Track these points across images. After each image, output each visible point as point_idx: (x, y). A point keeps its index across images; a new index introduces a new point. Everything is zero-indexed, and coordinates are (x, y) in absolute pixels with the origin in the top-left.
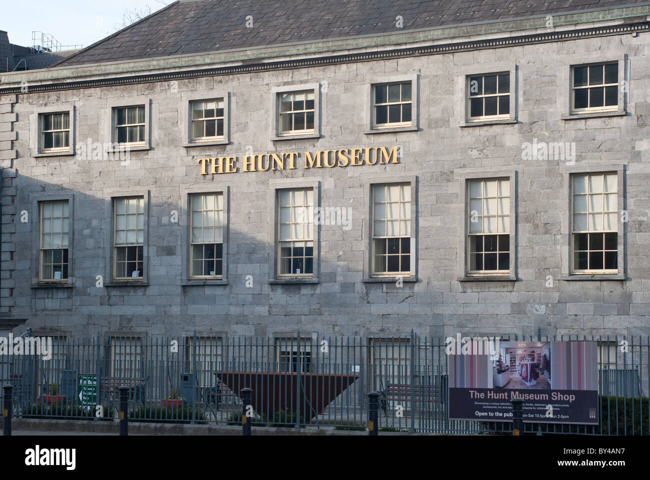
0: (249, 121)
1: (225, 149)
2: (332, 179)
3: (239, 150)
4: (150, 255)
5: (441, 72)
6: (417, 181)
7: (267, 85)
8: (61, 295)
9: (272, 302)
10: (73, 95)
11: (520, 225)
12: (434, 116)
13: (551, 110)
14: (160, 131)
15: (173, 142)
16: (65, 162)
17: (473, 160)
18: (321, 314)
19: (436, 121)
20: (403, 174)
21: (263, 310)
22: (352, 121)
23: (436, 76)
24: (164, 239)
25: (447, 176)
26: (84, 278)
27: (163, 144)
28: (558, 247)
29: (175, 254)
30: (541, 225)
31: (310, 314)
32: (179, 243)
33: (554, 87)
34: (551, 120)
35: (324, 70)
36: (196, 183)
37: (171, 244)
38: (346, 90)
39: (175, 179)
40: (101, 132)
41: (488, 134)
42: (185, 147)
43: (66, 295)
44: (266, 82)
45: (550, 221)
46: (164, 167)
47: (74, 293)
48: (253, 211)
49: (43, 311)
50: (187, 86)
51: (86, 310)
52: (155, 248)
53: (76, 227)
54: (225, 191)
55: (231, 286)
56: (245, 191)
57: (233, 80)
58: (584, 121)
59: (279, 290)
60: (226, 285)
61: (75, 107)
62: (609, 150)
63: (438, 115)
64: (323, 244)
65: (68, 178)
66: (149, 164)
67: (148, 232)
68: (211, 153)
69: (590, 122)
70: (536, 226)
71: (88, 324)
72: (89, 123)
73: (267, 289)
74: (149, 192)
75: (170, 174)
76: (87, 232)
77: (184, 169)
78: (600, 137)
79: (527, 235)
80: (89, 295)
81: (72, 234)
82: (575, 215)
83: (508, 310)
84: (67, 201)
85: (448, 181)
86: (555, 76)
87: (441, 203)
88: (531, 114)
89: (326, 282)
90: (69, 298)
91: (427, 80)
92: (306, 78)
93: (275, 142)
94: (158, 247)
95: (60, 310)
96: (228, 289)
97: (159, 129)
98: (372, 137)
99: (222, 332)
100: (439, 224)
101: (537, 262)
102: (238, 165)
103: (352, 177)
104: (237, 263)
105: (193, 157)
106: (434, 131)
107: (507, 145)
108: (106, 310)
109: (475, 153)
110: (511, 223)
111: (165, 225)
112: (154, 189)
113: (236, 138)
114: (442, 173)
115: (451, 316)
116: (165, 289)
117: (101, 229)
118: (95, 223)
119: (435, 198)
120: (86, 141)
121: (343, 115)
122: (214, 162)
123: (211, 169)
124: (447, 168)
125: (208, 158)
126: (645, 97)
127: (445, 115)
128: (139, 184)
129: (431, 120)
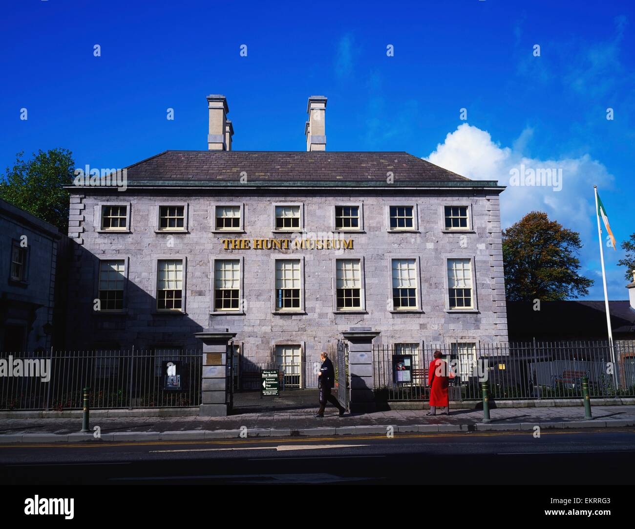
0: (257, 220)
1: (240, 235)
2: (312, 256)
3: (250, 236)
4: (187, 295)
5: (375, 203)
6: (364, 259)
9: (273, 324)
10: (129, 196)
11: (422, 283)
12: (371, 225)
13: (436, 227)
14: (194, 222)
15: (204, 228)
16: (122, 236)
17: (395, 249)
18: (306, 330)
19: (374, 228)
20: (356, 255)
21: (267, 329)
22: (323, 225)
23: (373, 205)
24: (196, 286)
25: (381, 257)
27: (196, 230)
28: (443, 295)
29: (204, 295)
30: (433, 284)
31: (299, 331)
32: (208, 288)
33: (436, 216)
34: (436, 232)
35: (305, 196)
36: (220, 253)
37: (202, 289)
39: (205, 250)
40: (151, 220)
41: (403, 237)
42: (212, 232)
44: (267, 199)
45: (438, 282)
46: (197, 243)
47: (127, 319)
48: (259, 271)
50: (214, 197)
51: (136, 329)
52: (190, 291)
53: (129, 277)
54: (242, 260)
55: (246, 315)
56: (254, 260)
57: (246, 197)
58: (452, 233)
59: (278, 318)
60: (242, 314)
61: (131, 204)
63: (374, 225)
64: (306, 291)
65: (124, 246)
70: (431, 285)
72: (141, 214)
73: (270, 316)
74: (186, 258)
75: (202, 247)
77: (212, 245)
79: (426, 288)
81: (126, 281)
82: (450, 280)
83: (418, 328)
84: (123, 260)
85: (382, 259)
87: (378, 270)
88: (425, 228)
89: (310, 313)
90: (123, 321)
91: (368, 206)
94: (193, 291)
95: (116, 329)
96: (243, 316)
97: (194, 220)
100: (377, 282)
101: (432, 303)
102: (250, 245)
103: (324, 255)
104: (250, 301)
105: (218, 239)
106: (372, 233)
108: (152, 329)
109: (396, 246)
110: (418, 282)
111: (198, 278)
112: (190, 256)
114: (378, 255)
115: (385, 331)
117: (149, 279)
118: (144, 274)
119: (374, 268)
120: (138, 225)
121: (318, 221)
122: (233, 242)
123: (231, 246)
124: (380, 253)
125: (229, 240)
126: (481, 224)
127: (379, 225)
128: (178, 253)
129: (370, 227)
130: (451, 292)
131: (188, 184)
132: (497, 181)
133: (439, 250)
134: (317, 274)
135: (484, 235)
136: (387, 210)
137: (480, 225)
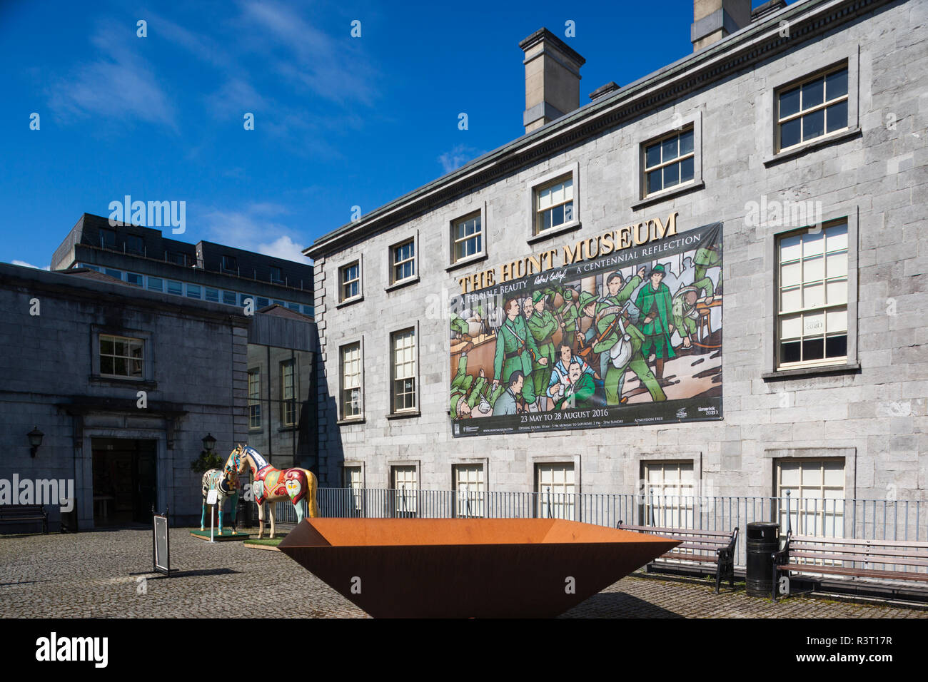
0: (506, 226)
1: (483, 264)
3: (495, 261)
7: (523, 182)
8: (357, 428)
10: (362, 244)
12: (725, 161)
14: (427, 259)
15: (437, 267)
16: (358, 307)
19: (729, 166)
22: (618, 197)
24: (431, 367)
26: (373, 411)
27: (429, 273)
29: (441, 381)
30: (904, 282)
32: (444, 369)
37: (438, 372)
42: (447, 270)
43: (360, 428)
44: (521, 180)
47: (366, 426)
49: (345, 444)
50: (449, 207)
51: (375, 441)
52: (425, 377)
53: (365, 366)
57: (489, 187)
61: (362, 256)
63: (732, 157)
66: (418, 295)
67: (419, 361)
68: (471, 270)
71: (376, 454)
72: (373, 266)
74: (419, 322)
76: (373, 369)
77: (447, 292)
80: (376, 427)
81: (363, 374)
84: (359, 343)
90: (362, 431)
92: (563, 161)
93: (531, 243)
94: (427, 376)
95: (357, 443)
97: (425, 257)
98: (642, 211)
102: (494, 277)
105: (454, 278)
106: (725, 180)
108: (388, 440)
111: (433, 353)
112: (423, 318)
113: (493, 248)
116: (434, 416)
117: (383, 365)
120: (371, 285)
121: (606, 192)
122: (472, 279)
123: (470, 288)
124: (745, 226)
125: (468, 277)
127: (742, 155)
128: (411, 316)
129: (720, 167)
136: (765, 104)
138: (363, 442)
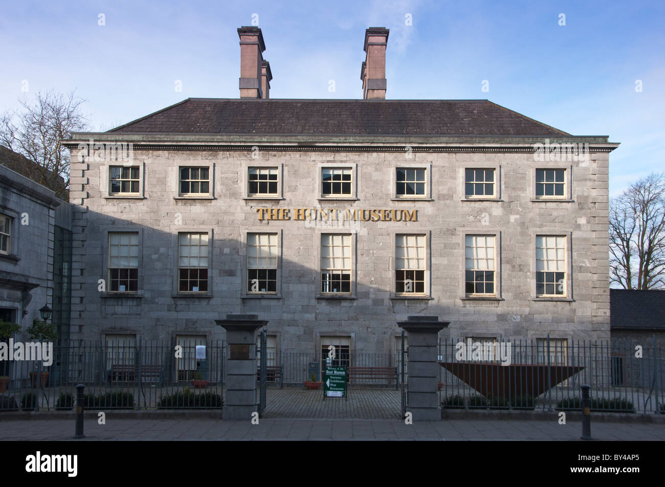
0: (298, 184)
1: (278, 203)
2: (366, 229)
3: (290, 204)
4: (213, 275)
5: (447, 165)
6: (431, 234)
7: (314, 161)
8: (130, 303)
9: (318, 311)
10: (142, 154)
11: (502, 265)
12: (441, 193)
13: (523, 195)
14: (222, 187)
15: (234, 195)
16: (134, 203)
17: (470, 222)
18: (357, 320)
19: (444, 196)
20: (420, 228)
21: (310, 316)
22: (381, 191)
23: (444, 167)
24: (225, 264)
25: (452, 232)
26: (152, 290)
27: (225, 196)
28: (528, 280)
29: (235, 275)
30: (517, 267)
31: (349, 320)
32: (239, 268)
33: (525, 181)
34: (523, 201)
35: (359, 155)
36: (254, 225)
37: (232, 268)
38: (376, 170)
39: (236, 221)
40: (169, 184)
41: (480, 207)
42: (244, 199)
43: (135, 303)
44: (312, 159)
45: (523, 264)
46: (226, 213)
47: (142, 302)
48: (302, 248)
49: (112, 315)
50: (246, 156)
51: (154, 315)
52: (218, 271)
53: (145, 253)
54: (280, 233)
55: (284, 300)
56: (295, 233)
57: (285, 155)
58: (544, 203)
59: (324, 303)
60: (280, 299)
61: (144, 164)
62: (561, 222)
63: (445, 192)
64: (359, 272)
65: (137, 216)
66: (212, 210)
67: (212, 258)
68: (267, 205)
69: (548, 204)
70: (514, 267)
71: (156, 325)
72: (157, 176)
73: (313, 302)
74: (213, 230)
75: (232, 218)
76: (154, 257)
77: (244, 215)
78: (555, 214)
79: (508, 272)
80: (157, 303)
81: (141, 258)
82: (539, 261)
83: (495, 319)
84: (137, 233)
85: (453, 235)
86: (525, 174)
87: (447, 249)
88: (510, 197)
89: (361, 298)
90: (138, 305)
91: (437, 169)
92: (345, 159)
93: (320, 201)
94: (220, 270)
95: (129, 314)
96: (281, 301)
97: (221, 185)
98: (396, 203)
99: (276, 332)
100: (446, 262)
101: (514, 289)
102: (289, 215)
103: (381, 228)
104: (289, 283)
105: (251, 207)
106: (442, 202)
107: (494, 214)
108: (174, 315)
109: (471, 218)
110: (497, 264)
111: (227, 254)
112: (217, 228)
113: (287, 195)
114: (448, 230)
115: (455, 322)
116: (227, 300)
117: (168, 255)
118: (162, 250)
119: (443, 245)
120: (155, 190)
121: (374, 186)
122: (269, 211)
123: (267, 216)
124: (451, 226)
125: (265, 209)
126: (583, 192)
127: (450, 192)
128: (203, 224)
129: (440, 194)
130: (539, 276)
131: (214, 139)
132: (608, 137)
133: (526, 224)
134: (371, 252)
135: (585, 206)
136: (461, 173)
137: (580, 194)
138: (140, 315)
